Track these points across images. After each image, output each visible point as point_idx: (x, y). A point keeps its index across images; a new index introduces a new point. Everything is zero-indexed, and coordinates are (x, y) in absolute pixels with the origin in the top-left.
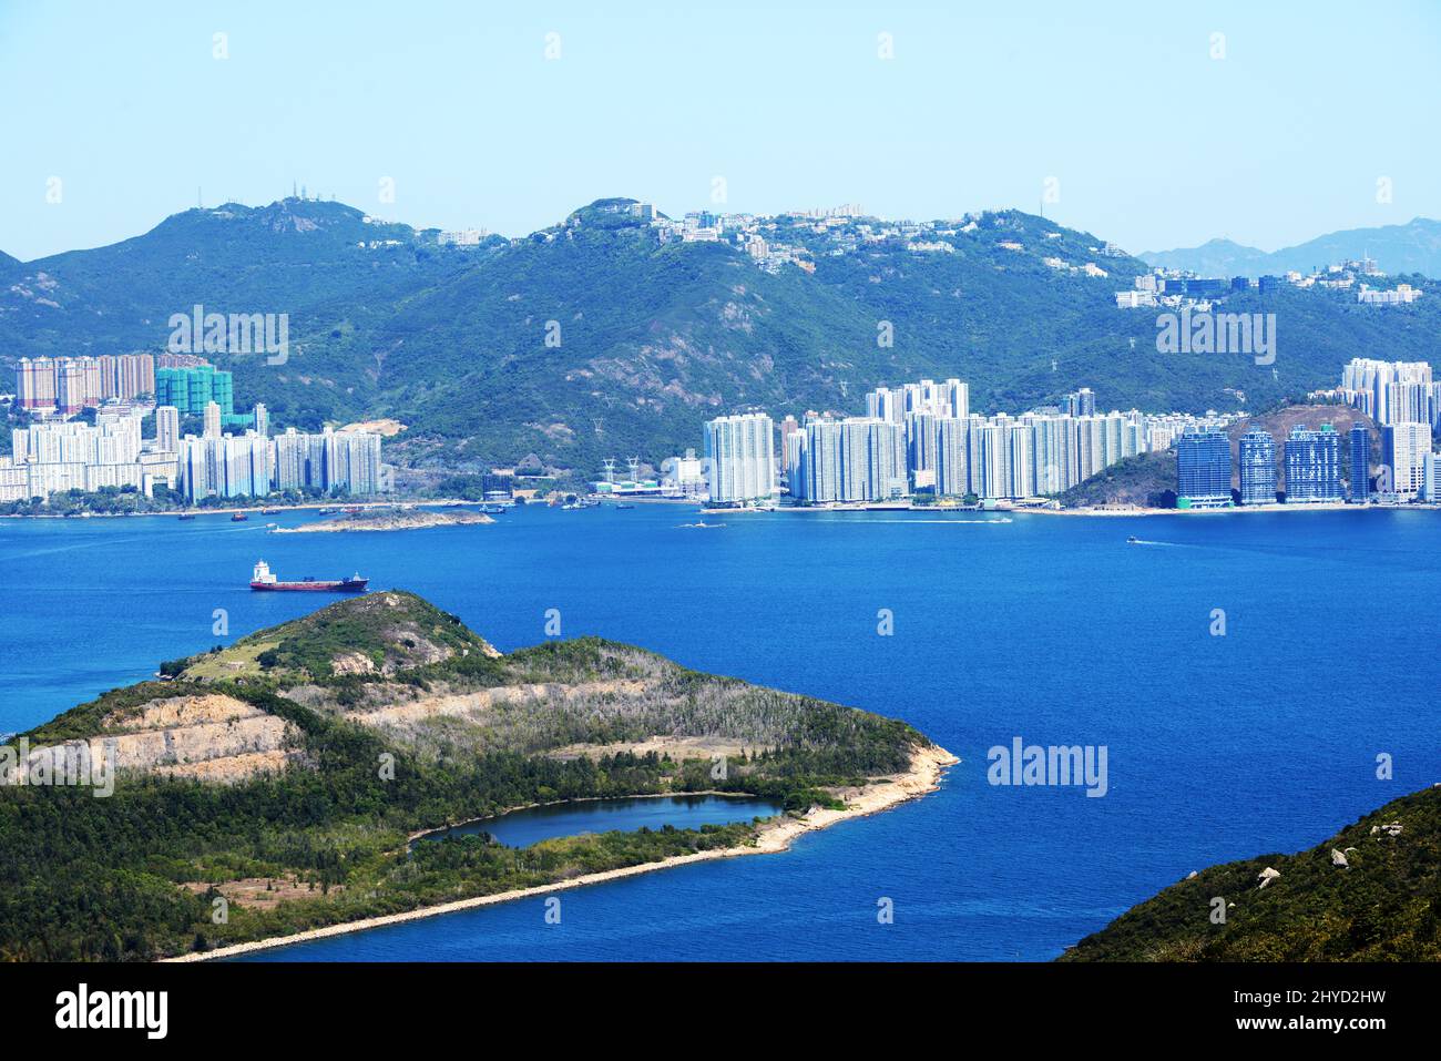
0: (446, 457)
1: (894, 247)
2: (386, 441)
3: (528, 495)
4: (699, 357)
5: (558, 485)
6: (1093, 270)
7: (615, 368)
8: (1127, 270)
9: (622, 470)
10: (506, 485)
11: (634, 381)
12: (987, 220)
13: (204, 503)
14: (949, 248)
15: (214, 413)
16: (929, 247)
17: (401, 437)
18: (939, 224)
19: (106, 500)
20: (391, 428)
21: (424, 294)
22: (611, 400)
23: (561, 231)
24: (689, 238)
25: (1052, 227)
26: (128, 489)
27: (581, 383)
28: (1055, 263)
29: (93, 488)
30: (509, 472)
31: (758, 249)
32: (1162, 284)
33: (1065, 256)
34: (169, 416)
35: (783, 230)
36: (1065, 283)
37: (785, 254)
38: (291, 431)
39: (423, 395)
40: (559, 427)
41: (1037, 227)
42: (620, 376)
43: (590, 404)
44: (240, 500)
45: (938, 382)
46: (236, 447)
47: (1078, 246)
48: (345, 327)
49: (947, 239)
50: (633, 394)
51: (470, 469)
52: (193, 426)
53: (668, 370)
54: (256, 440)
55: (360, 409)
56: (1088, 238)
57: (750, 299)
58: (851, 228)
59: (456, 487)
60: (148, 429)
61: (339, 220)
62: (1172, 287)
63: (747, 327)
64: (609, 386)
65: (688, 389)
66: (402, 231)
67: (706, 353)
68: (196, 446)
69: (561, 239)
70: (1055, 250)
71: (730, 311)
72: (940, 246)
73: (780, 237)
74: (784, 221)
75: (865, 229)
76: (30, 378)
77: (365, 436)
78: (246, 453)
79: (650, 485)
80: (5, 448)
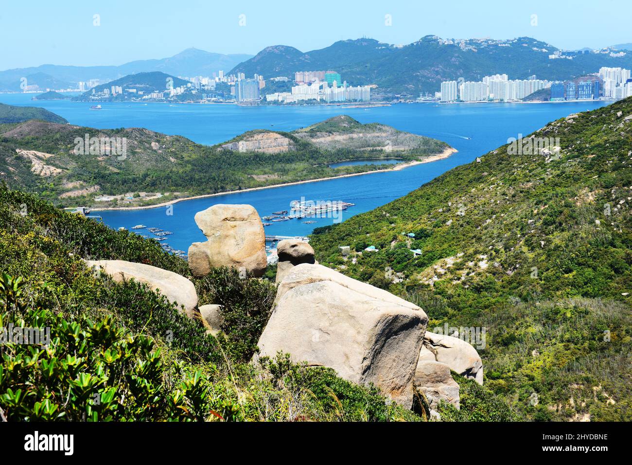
0: (385, 92)
1: (496, 45)
2: (371, 89)
3: (402, 101)
4: (445, 70)
5: (409, 98)
6: (544, 50)
7: (426, 73)
8: (552, 50)
9: (424, 95)
10: (398, 98)
11: (429, 75)
12: (520, 39)
13: (331, 102)
14: (509, 45)
15: (335, 83)
16: (504, 45)
17: (377, 88)
18: (508, 41)
19: (309, 102)
20: (374, 86)
21: (387, 58)
22: (423, 79)
23: (417, 43)
24: (446, 43)
25: (535, 40)
26: (314, 99)
27: (417, 76)
28: (535, 49)
29: (307, 99)
30: (399, 96)
31: (462, 46)
32: (561, 54)
33: (537, 47)
34: (325, 84)
35: (471, 42)
36: (537, 52)
37: (470, 47)
38: (351, 87)
39: (384, 79)
40: (411, 86)
41: (531, 40)
42: (426, 74)
43: (419, 80)
44: (339, 102)
45: (501, 74)
46: (336, 90)
47: (541, 45)
48: (368, 65)
49: (510, 44)
50: (428, 78)
51: (390, 95)
52: (330, 86)
53: (437, 73)
54: (342, 89)
55: (370, 82)
56: (544, 43)
57: (458, 57)
58: (487, 41)
59: (387, 99)
60: (321, 87)
61: (373, 43)
62: (563, 54)
63: (457, 63)
64: (423, 76)
65: (441, 77)
66: (386, 45)
67: (447, 69)
68: (329, 91)
69: (417, 44)
70: (535, 46)
71: (453, 59)
72: (506, 45)
73: (470, 44)
74: (470, 40)
75: (490, 42)
76: (299, 76)
77: (367, 88)
78: (340, 91)
79: (430, 98)
80: (290, 91)
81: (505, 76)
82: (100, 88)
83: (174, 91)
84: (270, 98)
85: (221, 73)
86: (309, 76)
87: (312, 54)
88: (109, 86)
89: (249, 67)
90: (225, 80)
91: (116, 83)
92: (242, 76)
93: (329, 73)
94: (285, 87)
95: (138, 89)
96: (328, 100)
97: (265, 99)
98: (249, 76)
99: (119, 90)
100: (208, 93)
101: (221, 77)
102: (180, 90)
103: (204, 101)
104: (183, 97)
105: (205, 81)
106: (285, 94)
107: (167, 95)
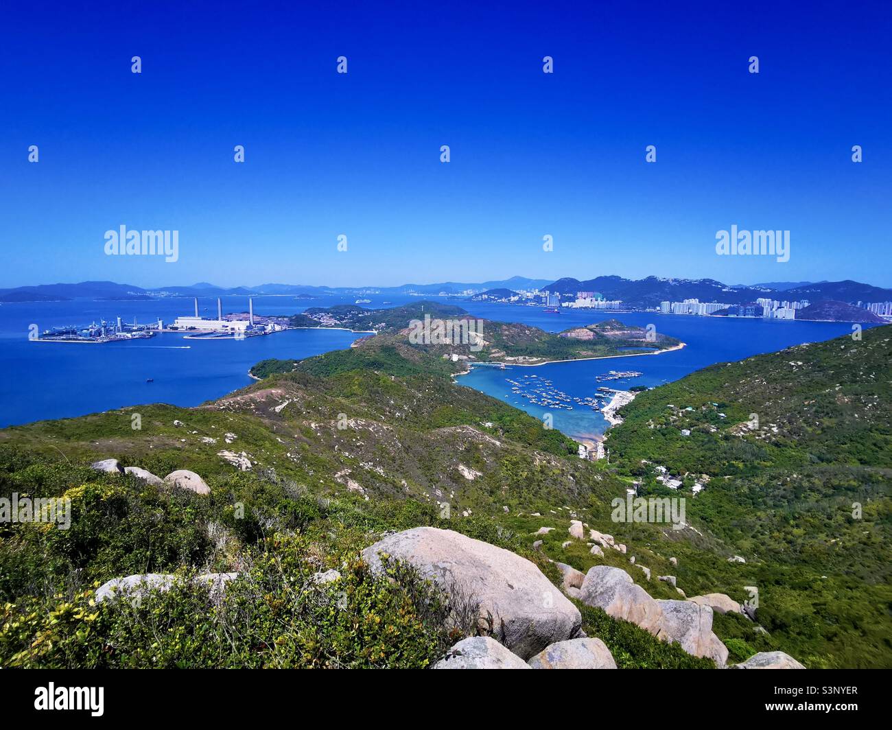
0: (627, 305)
1: (690, 282)
3: (637, 310)
5: (641, 309)
6: (719, 286)
7: (650, 296)
8: (724, 286)
9: (649, 308)
10: (634, 309)
12: (704, 280)
13: (597, 309)
15: (599, 299)
16: (695, 283)
18: (697, 280)
19: (586, 308)
20: (621, 302)
21: (626, 286)
22: (649, 299)
23: (645, 279)
24: (662, 281)
25: (714, 281)
26: (588, 307)
27: (646, 297)
28: (714, 285)
29: (584, 307)
30: (635, 307)
31: (671, 282)
32: (729, 289)
34: (594, 299)
35: (675, 280)
36: (715, 287)
37: (674, 283)
38: (608, 301)
39: (626, 298)
40: (642, 302)
41: (711, 281)
43: (646, 300)
44: (601, 309)
45: (694, 299)
46: (601, 303)
47: (717, 283)
48: (617, 290)
50: (653, 299)
51: (630, 307)
52: (597, 300)
54: (604, 302)
55: (619, 299)
56: (719, 282)
57: (669, 288)
58: (684, 280)
59: (628, 309)
60: (591, 300)
61: (618, 278)
62: (731, 289)
63: (668, 291)
65: (659, 298)
66: (625, 279)
68: (596, 303)
71: (666, 289)
72: (697, 283)
75: (686, 280)
76: (579, 294)
77: (617, 302)
78: (602, 303)
79: (653, 310)
80: (575, 302)
81: (697, 300)
82: (477, 295)
83: (513, 299)
84: (564, 305)
85: (537, 290)
86: (585, 294)
87: (585, 282)
88: (481, 294)
89: (553, 287)
90: (539, 294)
91: (485, 293)
92: (548, 292)
93: (596, 293)
94: (573, 300)
95: (495, 297)
96: (596, 307)
97: (561, 305)
98: (552, 292)
99: (486, 296)
100: (531, 300)
101: (536, 292)
102: (516, 298)
103: (529, 304)
104: (517, 302)
105: (529, 294)
106: (572, 303)
107: (509, 300)
